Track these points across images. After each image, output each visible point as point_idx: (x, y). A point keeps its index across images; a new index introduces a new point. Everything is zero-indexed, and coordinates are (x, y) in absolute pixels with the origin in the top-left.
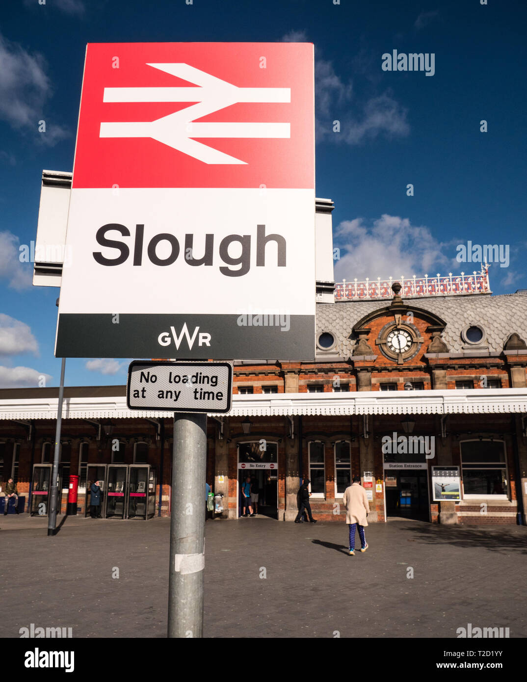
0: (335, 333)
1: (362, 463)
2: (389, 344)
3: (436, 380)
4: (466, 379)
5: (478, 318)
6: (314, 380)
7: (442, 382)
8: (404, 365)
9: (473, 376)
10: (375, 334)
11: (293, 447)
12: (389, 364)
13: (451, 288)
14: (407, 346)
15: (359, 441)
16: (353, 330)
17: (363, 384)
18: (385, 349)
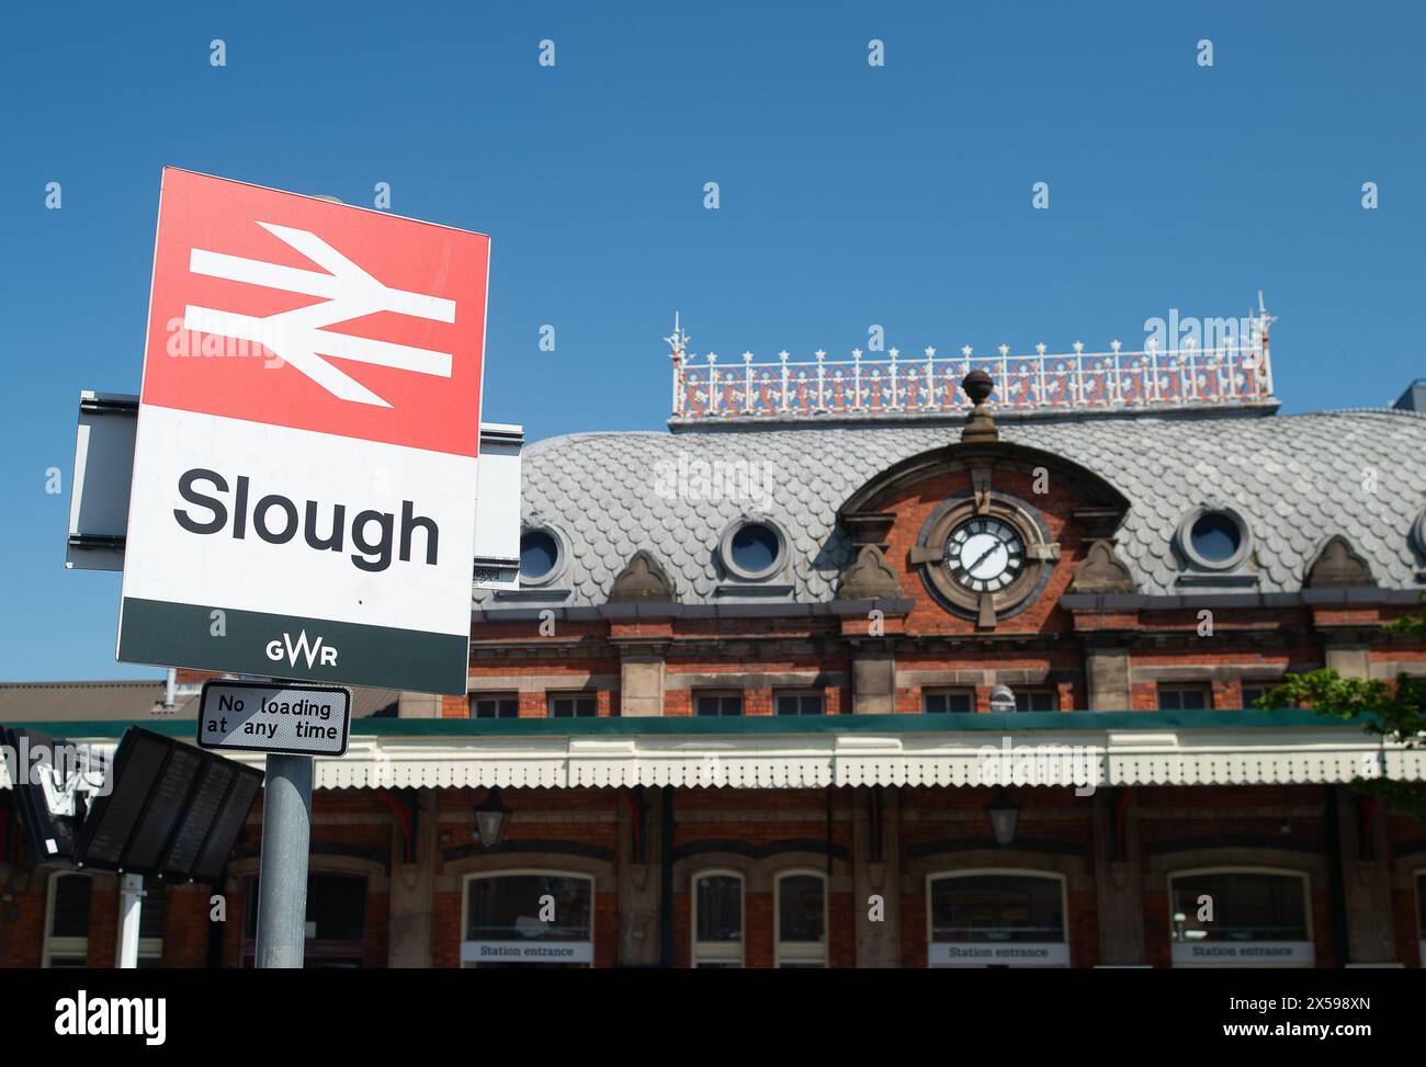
0: (785, 527)
1: (861, 942)
2: (954, 564)
3: (1097, 680)
4: (1190, 676)
5: (1229, 486)
6: (714, 675)
7: (1114, 686)
8: (997, 632)
9: (1212, 667)
10: (909, 531)
11: (642, 889)
12: (951, 627)
13: (1153, 387)
14: (1009, 569)
15: (851, 872)
16: (841, 516)
17: (869, 689)
18: (938, 577)
